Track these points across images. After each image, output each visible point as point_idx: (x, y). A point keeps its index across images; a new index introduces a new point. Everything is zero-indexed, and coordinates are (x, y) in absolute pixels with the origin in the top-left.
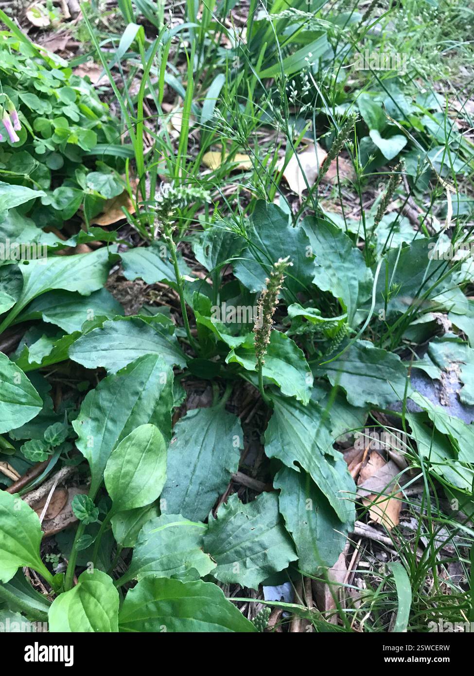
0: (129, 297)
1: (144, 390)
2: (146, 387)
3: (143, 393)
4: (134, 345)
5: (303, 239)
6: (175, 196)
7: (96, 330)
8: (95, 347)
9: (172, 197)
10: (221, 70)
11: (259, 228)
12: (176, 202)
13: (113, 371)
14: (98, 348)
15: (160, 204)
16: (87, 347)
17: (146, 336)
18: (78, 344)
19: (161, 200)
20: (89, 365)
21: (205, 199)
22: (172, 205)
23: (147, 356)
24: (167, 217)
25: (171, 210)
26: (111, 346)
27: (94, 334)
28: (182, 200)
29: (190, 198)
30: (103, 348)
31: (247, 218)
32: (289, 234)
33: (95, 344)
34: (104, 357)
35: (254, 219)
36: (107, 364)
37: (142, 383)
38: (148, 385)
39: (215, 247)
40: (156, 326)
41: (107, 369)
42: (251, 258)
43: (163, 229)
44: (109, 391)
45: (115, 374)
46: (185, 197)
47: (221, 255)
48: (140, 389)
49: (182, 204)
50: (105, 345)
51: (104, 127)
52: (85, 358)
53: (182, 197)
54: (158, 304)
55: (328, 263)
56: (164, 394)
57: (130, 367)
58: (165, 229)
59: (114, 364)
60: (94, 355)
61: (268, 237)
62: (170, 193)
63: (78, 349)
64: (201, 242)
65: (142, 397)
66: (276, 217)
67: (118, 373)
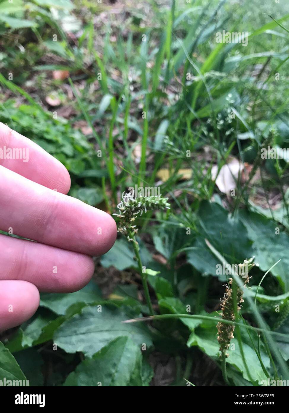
0: (106, 279)
1: (117, 372)
2: (118, 369)
3: (116, 375)
4: (107, 327)
5: (242, 228)
6: (136, 204)
7: (76, 316)
8: (75, 332)
9: (133, 206)
10: (165, 118)
11: (205, 221)
12: (137, 210)
13: (90, 354)
14: (78, 332)
15: (122, 211)
16: (68, 332)
17: (117, 318)
18: (61, 330)
19: (123, 208)
20: (69, 349)
21: (164, 206)
22: (133, 212)
23: (118, 339)
24: (130, 223)
25: (132, 216)
26: (88, 330)
27: (75, 320)
28: (142, 207)
29: (150, 205)
30: (82, 332)
31: (194, 215)
32: (229, 225)
33: (76, 329)
34: (82, 341)
35: (200, 214)
36: (84, 348)
37: (115, 365)
38: (120, 367)
39: (170, 239)
40: (126, 309)
41: (85, 353)
42: (200, 247)
43: (127, 233)
44: (86, 373)
45: (91, 357)
46: (144, 204)
47: (175, 244)
48: (113, 371)
49: (142, 211)
50: (83, 329)
51: (90, 159)
52: (66, 343)
53: (142, 205)
54: (127, 283)
55: (262, 246)
56: (134, 376)
57: (104, 350)
58: (128, 232)
59: (91, 347)
60: (74, 339)
61: (213, 228)
62: (131, 201)
63: (61, 334)
64: (159, 234)
65: (115, 379)
66: (218, 213)
67: (94, 356)
